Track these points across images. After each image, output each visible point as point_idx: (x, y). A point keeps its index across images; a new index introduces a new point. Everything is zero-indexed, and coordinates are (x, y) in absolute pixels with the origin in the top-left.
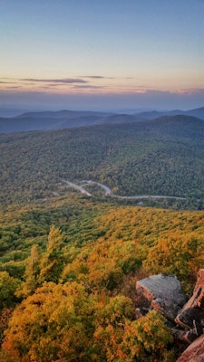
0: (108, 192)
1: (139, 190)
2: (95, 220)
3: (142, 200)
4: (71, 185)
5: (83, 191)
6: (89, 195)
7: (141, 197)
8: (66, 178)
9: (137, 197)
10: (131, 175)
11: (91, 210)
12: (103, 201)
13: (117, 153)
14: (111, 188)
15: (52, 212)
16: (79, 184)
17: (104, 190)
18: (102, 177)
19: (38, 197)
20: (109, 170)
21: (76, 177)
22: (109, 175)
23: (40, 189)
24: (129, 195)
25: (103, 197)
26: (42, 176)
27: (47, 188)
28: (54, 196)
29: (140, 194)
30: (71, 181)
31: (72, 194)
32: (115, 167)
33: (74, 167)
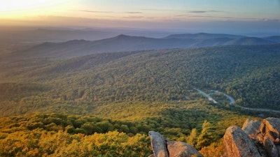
0: (233, 102)
1: (261, 103)
2: (219, 123)
3: (263, 112)
4: (201, 92)
5: (210, 99)
6: (215, 102)
7: (263, 110)
8: (197, 86)
9: (258, 110)
10: (255, 90)
11: (216, 114)
12: (227, 109)
13: (244, 69)
14: (235, 99)
15: (184, 111)
16: (207, 93)
17: (229, 100)
18: (228, 89)
19: (174, 99)
20: (234, 83)
21: (205, 87)
22: (234, 88)
23: (176, 92)
24: (252, 107)
25: (227, 106)
26: (178, 83)
27: (181, 92)
28: (186, 100)
29: (262, 107)
30: (201, 89)
31: (201, 100)
32: (241, 82)
33: (204, 79)
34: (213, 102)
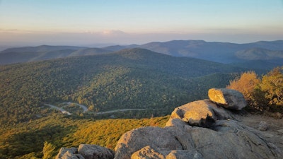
1: (111, 106)
2: (75, 134)
3: (113, 113)
4: (53, 107)
5: (64, 112)
6: (69, 114)
7: (113, 111)
8: (48, 101)
9: (109, 112)
10: (104, 95)
11: (71, 127)
12: (82, 118)
13: (91, 78)
14: (87, 107)
15: (37, 132)
16: (60, 106)
17: (82, 109)
18: (79, 99)
19: (23, 121)
20: (85, 93)
21: (57, 101)
22: (85, 97)
23: (24, 112)
24: (103, 111)
25: (81, 115)
26: (26, 102)
27: (30, 112)
28: (38, 118)
29: (112, 109)
30: (52, 104)
31: (54, 115)
32: (90, 90)
33: (54, 92)
34: (66, 114)
